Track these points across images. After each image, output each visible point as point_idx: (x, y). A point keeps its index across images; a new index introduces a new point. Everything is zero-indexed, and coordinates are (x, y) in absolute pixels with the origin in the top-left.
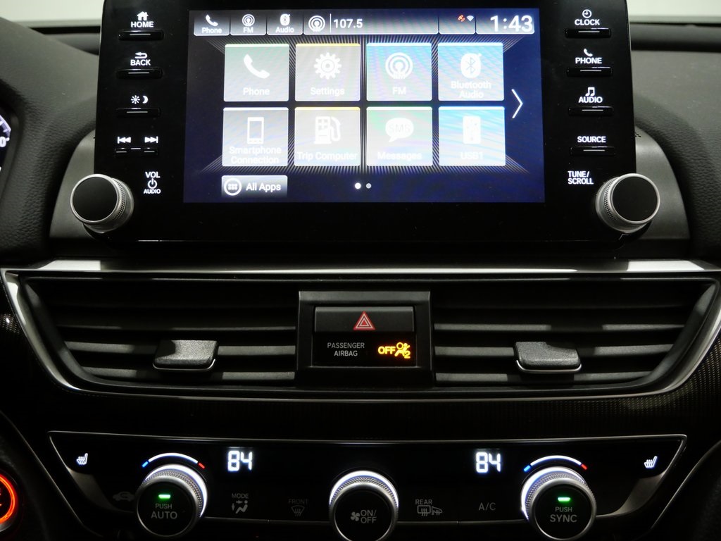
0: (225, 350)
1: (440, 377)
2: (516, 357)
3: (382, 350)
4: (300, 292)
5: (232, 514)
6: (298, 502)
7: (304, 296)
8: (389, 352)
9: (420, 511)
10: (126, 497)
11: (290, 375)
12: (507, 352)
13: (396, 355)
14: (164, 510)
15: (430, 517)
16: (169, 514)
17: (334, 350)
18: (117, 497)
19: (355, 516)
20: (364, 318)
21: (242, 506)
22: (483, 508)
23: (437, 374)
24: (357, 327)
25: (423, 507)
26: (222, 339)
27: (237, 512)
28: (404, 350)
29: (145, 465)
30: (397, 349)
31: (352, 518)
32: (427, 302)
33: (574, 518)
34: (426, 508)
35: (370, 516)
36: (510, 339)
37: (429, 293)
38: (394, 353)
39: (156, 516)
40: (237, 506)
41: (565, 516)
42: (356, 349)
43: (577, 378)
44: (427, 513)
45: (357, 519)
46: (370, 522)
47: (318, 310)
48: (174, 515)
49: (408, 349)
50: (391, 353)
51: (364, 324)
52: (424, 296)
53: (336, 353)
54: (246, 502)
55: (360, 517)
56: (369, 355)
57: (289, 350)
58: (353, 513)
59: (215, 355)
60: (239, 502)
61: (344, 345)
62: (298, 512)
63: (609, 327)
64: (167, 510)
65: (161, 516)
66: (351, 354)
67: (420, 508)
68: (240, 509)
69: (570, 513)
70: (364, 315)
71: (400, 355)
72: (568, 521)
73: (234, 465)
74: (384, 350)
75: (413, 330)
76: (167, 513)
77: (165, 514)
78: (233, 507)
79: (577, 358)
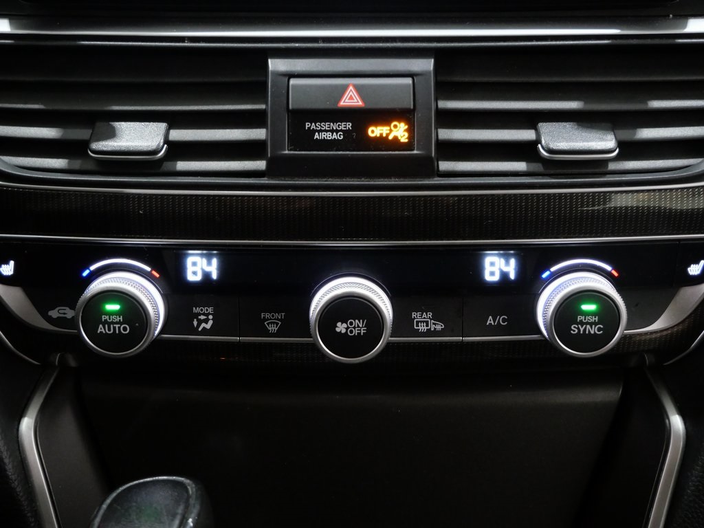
0: (178, 135)
1: (445, 166)
2: (538, 141)
3: (373, 132)
4: (270, 61)
5: (195, 331)
6: (273, 316)
7: (276, 65)
8: (381, 134)
9: (417, 326)
10: (64, 314)
11: (261, 165)
12: (527, 135)
13: (391, 137)
14: (113, 323)
15: (429, 333)
16: (119, 328)
17: (314, 131)
18: (54, 314)
19: (341, 328)
20: (351, 92)
21: (206, 321)
22: (492, 322)
23: (440, 163)
24: (342, 103)
25: (421, 322)
26: (174, 120)
27: (200, 329)
28: (399, 131)
29: (85, 273)
30: (391, 130)
31: (338, 330)
32: (430, 72)
33: (599, 329)
34: (424, 322)
35: (358, 327)
36: (531, 119)
37: (433, 60)
38: (388, 135)
39: (103, 330)
40: (200, 322)
41: (588, 326)
42: (341, 130)
43: (612, 166)
44: (426, 328)
45: (344, 331)
46: (359, 334)
47: (293, 82)
48: (125, 329)
49: (406, 130)
50: (384, 135)
51: (351, 99)
52: (426, 65)
53: (316, 136)
54: (211, 317)
55: (347, 329)
56: (357, 138)
57: (259, 134)
58: (339, 324)
59: (167, 141)
60: (202, 317)
61: (326, 126)
62: (273, 328)
63: (656, 104)
64: (117, 323)
65: (109, 330)
66: (335, 136)
67: (418, 322)
68: (203, 325)
69: (595, 324)
70: (351, 88)
71: (396, 138)
72: (592, 332)
73: (195, 273)
74: (375, 131)
75: (412, 107)
76: (117, 326)
77: (114, 328)
78: (195, 323)
79: (614, 140)
